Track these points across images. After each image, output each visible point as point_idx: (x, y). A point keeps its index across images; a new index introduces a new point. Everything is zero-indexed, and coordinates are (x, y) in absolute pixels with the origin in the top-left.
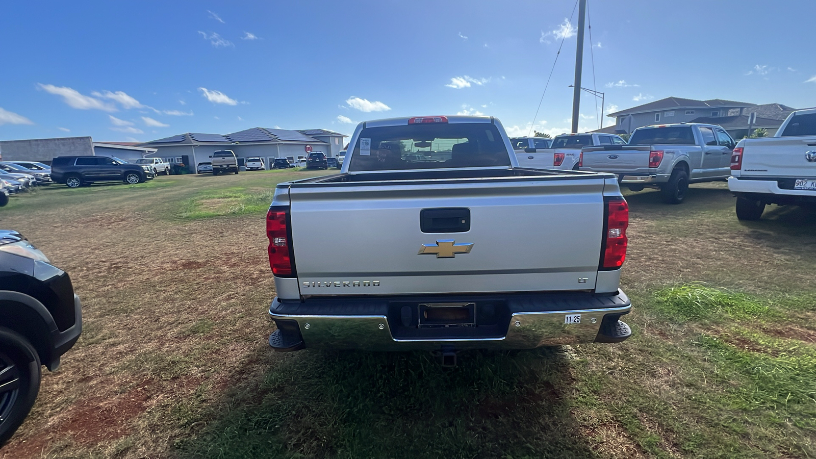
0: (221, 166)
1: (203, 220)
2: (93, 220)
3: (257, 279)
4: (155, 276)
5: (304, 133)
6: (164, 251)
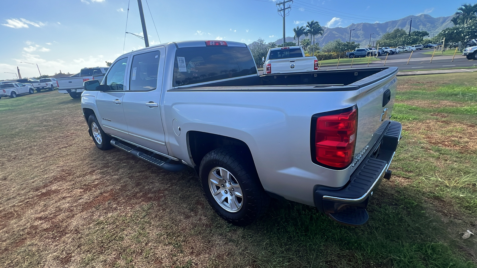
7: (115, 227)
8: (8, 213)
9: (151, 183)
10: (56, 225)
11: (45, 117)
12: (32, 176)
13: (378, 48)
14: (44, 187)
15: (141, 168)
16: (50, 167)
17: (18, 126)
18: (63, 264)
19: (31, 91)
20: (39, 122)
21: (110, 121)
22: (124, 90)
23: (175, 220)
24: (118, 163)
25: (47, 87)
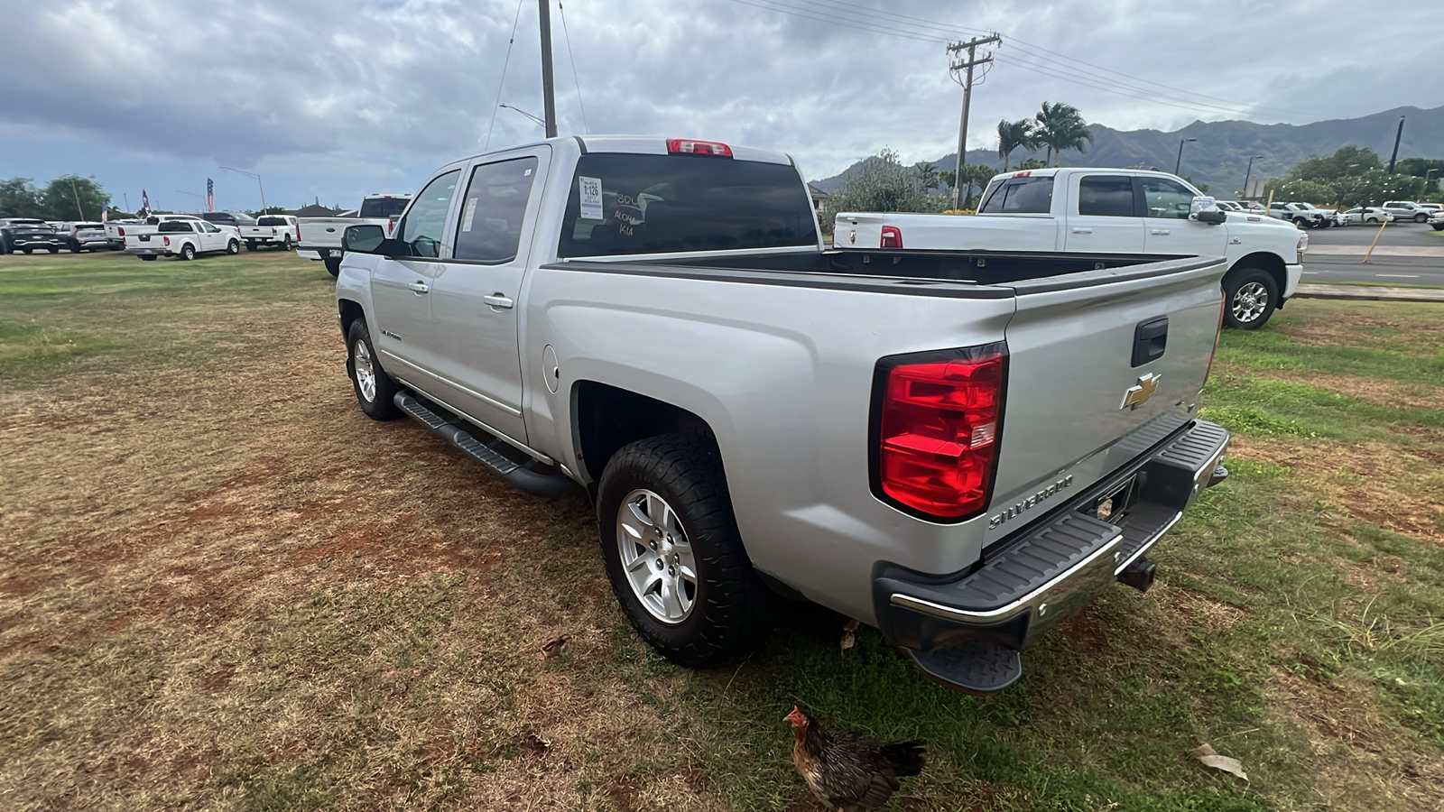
7: (356, 618)
8: (108, 547)
9: (477, 519)
10: (214, 593)
11: (252, 317)
12: (185, 464)
13: (1270, 202)
14: (208, 495)
15: (461, 478)
16: (234, 446)
17: (181, 333)
18: (208, 688)
19: (233, 247)
20: (235, 330)
21: (398, 338)
22: (441, 258)
23: (515, 626)
24: (406, 456)
25: (273, 240)
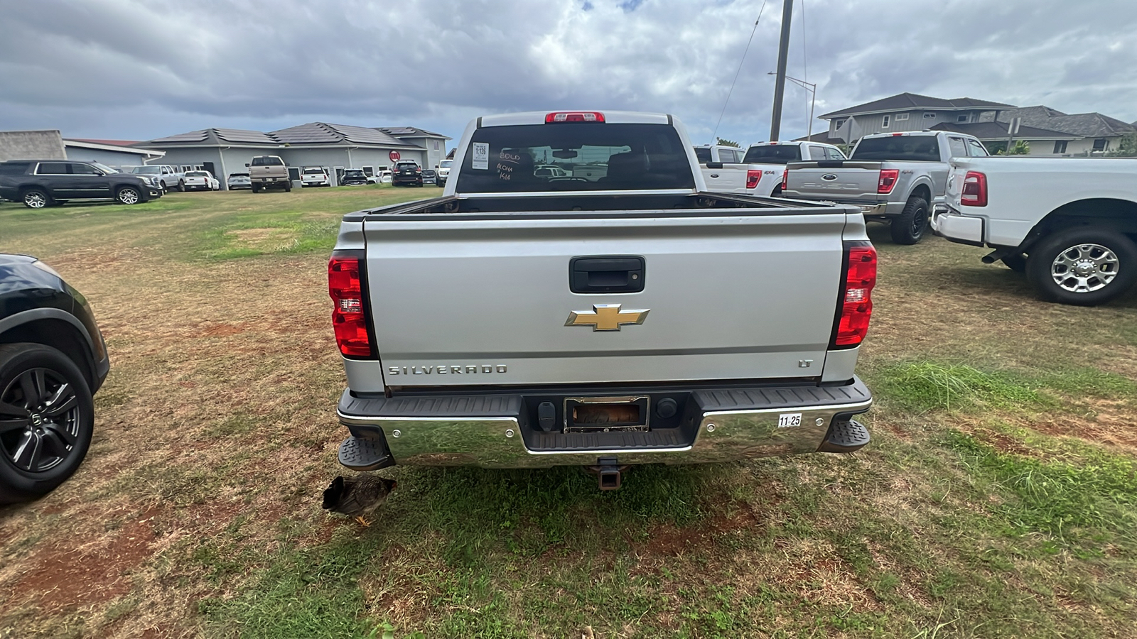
0: (264, 179)
1: (237, 261)
2: (67, 260)
3: (321, 351)
4: (165, 346)
5: (386, 132)
6: (179, 308)
